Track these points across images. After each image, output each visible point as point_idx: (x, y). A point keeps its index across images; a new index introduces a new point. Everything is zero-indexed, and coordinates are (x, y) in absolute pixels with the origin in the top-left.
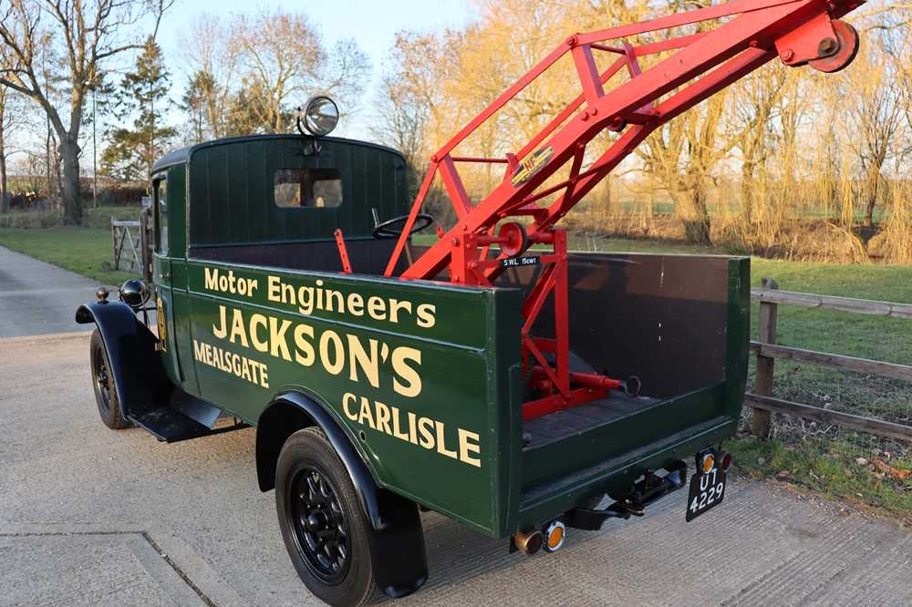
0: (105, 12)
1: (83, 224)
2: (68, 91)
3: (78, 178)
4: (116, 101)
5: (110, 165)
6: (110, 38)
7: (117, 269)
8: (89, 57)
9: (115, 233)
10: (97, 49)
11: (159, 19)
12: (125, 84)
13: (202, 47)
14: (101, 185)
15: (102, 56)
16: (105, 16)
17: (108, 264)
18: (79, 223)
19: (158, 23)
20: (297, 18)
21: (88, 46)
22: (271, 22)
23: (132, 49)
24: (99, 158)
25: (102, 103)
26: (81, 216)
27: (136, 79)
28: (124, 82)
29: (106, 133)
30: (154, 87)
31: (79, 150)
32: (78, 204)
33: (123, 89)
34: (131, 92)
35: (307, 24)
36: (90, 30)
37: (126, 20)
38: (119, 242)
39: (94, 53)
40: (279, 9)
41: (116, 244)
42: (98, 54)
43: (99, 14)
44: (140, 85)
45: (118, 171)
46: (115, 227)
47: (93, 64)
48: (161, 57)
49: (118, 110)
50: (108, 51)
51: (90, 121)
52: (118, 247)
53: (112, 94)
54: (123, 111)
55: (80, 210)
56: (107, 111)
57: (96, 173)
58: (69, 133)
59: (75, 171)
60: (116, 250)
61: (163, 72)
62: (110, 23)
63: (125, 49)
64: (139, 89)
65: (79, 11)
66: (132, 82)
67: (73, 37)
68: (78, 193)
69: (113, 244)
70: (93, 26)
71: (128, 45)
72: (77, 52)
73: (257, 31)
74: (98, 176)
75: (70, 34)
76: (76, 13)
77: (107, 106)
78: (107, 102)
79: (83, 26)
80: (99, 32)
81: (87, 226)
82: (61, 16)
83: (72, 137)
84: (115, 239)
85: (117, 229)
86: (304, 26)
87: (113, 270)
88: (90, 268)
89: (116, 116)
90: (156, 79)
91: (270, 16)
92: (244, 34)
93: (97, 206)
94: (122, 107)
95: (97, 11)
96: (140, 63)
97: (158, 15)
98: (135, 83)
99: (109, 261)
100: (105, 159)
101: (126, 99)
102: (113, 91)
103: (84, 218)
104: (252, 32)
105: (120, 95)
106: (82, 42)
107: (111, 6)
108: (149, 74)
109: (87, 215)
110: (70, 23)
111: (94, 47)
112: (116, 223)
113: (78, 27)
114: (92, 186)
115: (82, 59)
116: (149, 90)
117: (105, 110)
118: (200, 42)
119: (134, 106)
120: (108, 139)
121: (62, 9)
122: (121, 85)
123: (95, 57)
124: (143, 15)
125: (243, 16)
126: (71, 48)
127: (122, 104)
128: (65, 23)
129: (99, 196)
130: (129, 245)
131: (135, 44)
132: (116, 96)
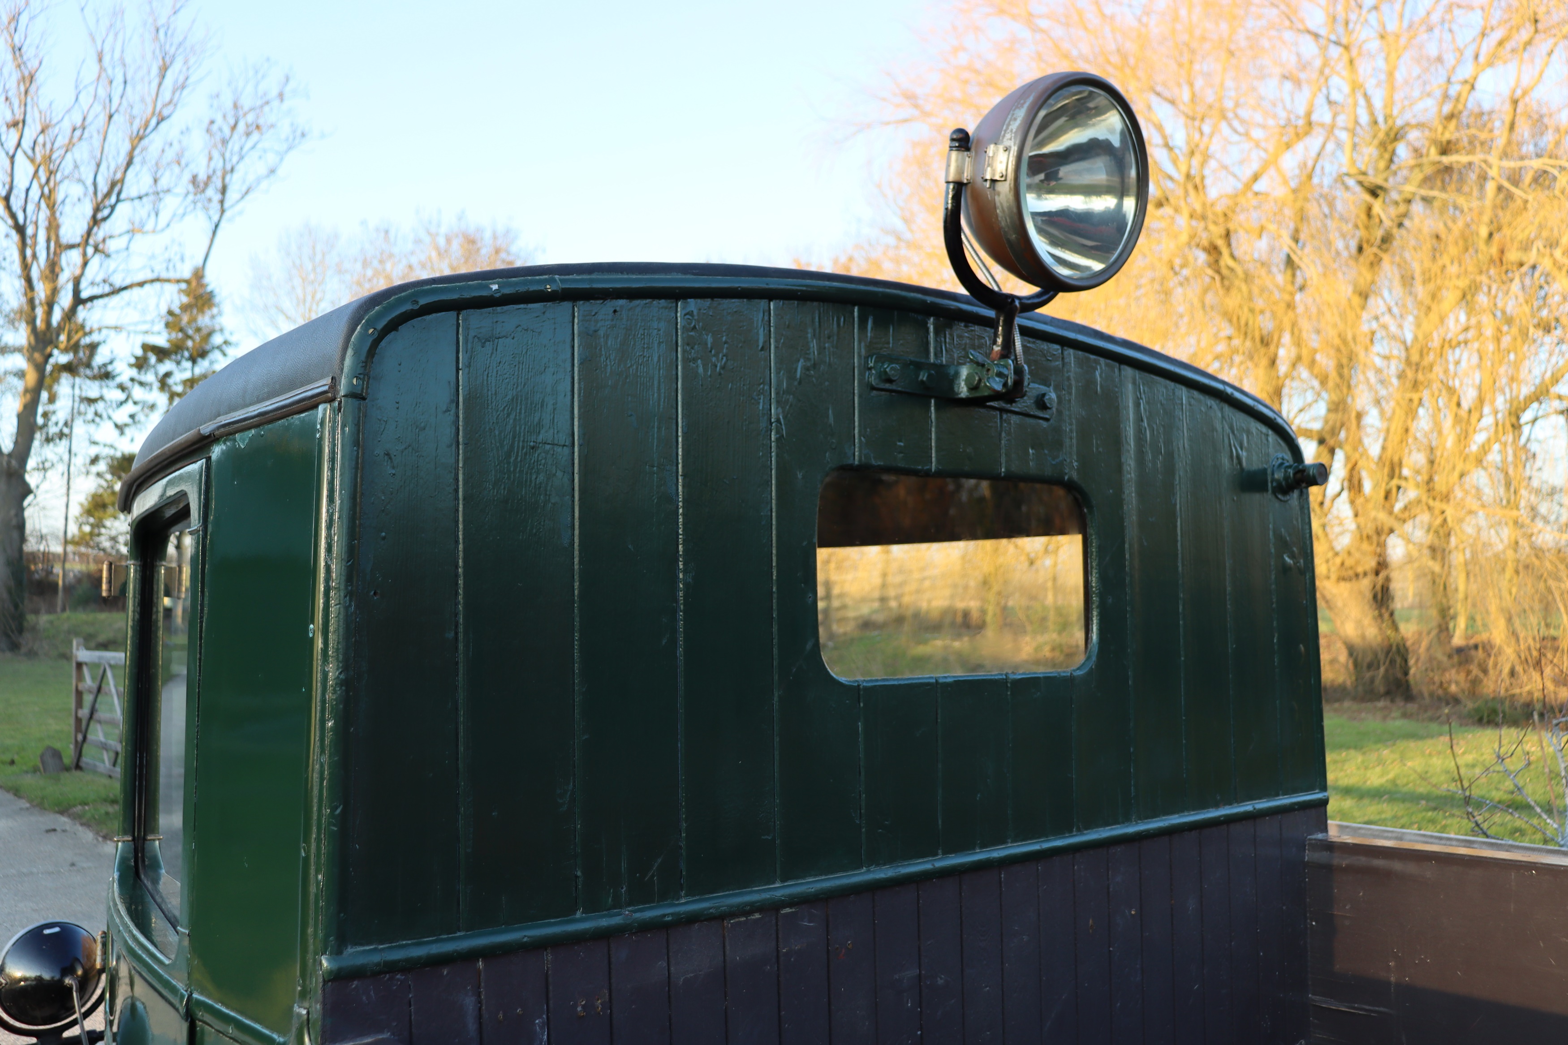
0: (106, 212)
1: (24, 650)
2: (21, 374)
3: (21, 550)
4: (120, 396)
5: (99, 524)
6: (112, 264)
7: (78, 767)
8: (65, 299)
9: (80, 677)
10: (83, 284)
11: (217, 226)
12: (140, 364)
13: (299, 291)
14: (76, 567)
15: (92, 299)
16: (105, 219)
17: (57, 754)
18: (14, 647)
19: (214, 233)
20: (495, 237)
21: (65, 277)
22: (442, 241)
23: (157, 285)
24: (75, 511)
25: (91, 401)
26: (21, 630)
27: (162, 354)
28: (137, 358)
29: (94, 460)
30: (198, 371)
31: (27, 491)
32: (16, 606)
33: (134, 372)
34: (149, 377)
35: (514, 249)
36: (72, 247)
37: (149, 226)
38: (88, 699)
39: (76, 292)
40: (460, 218)
41: (79, 704)
42: (84, 295)
43: (94, 217)
44: (167, 366)
45: (114, 539)
46: (79, 665)
47: (70, 314)
48: (215, 310)
49: (121, 415)
50: (107, 289)
51: (61, 435)
52: (84, 712)
53: (112, 383)
54: (132, 416)
55: (19, 618)
56: (100, 416)
57: (66, 542)
58: (10, 455)
59: (15, 535)
60: (78, 720)
61: (217, 339)
62: (116, 232)
63: (141, 284)
64: (168, 375)
65: (52, 207)
66: (153, 359)
67: (34, 256)
68: (19, 582)
69: (73, 705)
70: (78, 240)
71: (150, 276)
72: (41, 291)
73: (414, 260)
74: (70, 548)
75: (29, 252)
76: (44, 213)
77: (100, 406)
78: (102, 398)
79: (57, 236)
80: (90, 250)
81: (32, 654)
82: (13, 216)
83: (14, 463)
84: (79, 694)
85: (85, 670)
86: (508, 253)
87: (67, 769)
88: (12, 762)
89: (116, 426)
90: (203, 354)
91: (443, 230)
92: (388, 266)
93: (64, 609)
94: (129, 408)
95: (89, 212)
96: (172, 321)
97: (216, 218)
98: (160, 360)
99: (57, 745)
100: (89, 512)
101: (138, 393)
102: (113, 377)
103: (27, 635)
104: (404, 262)
105: (129, 384)
106: (53, 269)
107: (118, 200)
108: (190, 343)
109: (34, 629)
110: (30, 231)
111: (77, 282)
112: (83, 655)
113: (48, 241)
114: (58, 569)
115: (50, 305)
116: (187, 375)
117: (96, 414)
118: (297, 282)
119: (153, 407)
120: (99, 475)
121: (16, 203)
122: (131, 366)
123: (78, 301)
124: (184, 215)
125: (387, 232)
126: (29, 280)
127: (130, 402)
128: (20, 229)
129: (69, 589)
130: (112, 709)
131: (164, 275)
132: (122, 387)
